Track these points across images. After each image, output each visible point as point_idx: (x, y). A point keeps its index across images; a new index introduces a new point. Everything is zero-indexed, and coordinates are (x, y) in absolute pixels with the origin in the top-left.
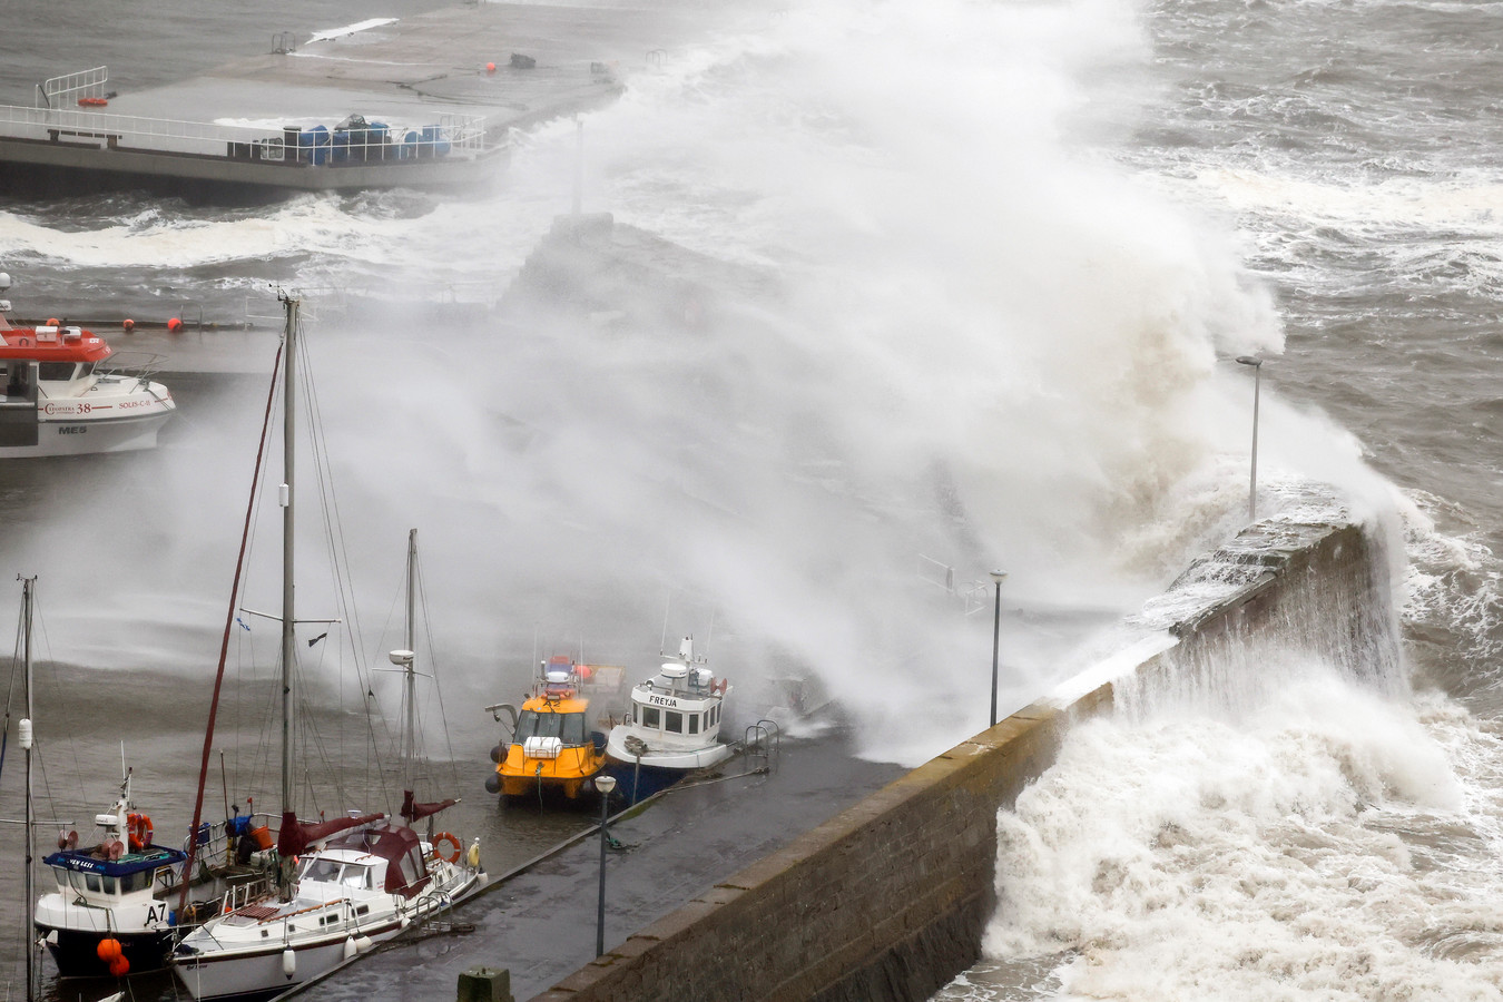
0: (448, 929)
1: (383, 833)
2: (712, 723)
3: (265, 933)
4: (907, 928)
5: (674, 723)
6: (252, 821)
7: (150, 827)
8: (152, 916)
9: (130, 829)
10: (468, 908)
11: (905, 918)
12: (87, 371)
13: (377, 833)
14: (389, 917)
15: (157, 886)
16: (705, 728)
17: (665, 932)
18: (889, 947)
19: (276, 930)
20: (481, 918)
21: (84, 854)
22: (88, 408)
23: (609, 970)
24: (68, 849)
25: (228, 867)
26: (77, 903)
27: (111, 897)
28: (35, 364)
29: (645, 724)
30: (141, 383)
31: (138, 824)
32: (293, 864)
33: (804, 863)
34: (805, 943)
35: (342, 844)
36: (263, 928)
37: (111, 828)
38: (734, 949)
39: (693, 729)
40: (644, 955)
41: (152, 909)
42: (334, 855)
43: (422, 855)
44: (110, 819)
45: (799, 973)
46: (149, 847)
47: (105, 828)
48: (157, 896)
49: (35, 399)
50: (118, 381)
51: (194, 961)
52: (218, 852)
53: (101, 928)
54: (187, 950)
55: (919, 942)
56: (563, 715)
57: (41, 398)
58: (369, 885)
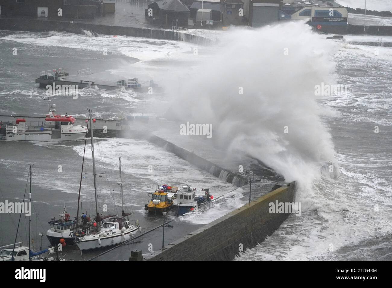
0: (135, 242)
1: (118, 218)
3: (94, 237)
4: (229, 243)
5: (186, 198)
6: (87, 216)
7: (69, 216)
9: (66, 217)
10: (140, 238)
11: (228, 242)
12: (71, 124)
13: (116, 218)
14: (119, 233)
15: (71, 228)
16: (192, 198)
18: (224, 247)
19: (96, 236)
20: (142, 240)
21: (56, 222)
22: (71, 131)
23: (164, 251)
24: (53, 220)
25: (82, 225)
26: (55, 231)
27: (62, 230)
28: (60, 122)
29: (180, 198)
30: (82, 126)
31: (67, 216)
36: (94, 236)
37: (62, 216)
39: (190, 198)
40: (171, 248)
41: (70, 233)
43: (127, 223)
44: (62, 214)
46: (69, 220)
47: (61, 217)
48: (71, 230)
49: (60, 129)
50: (77, 126)
51: (80, 242)
52: (80, 222)
53: (61, 236)
54: (79, 240)
55: (231, 246)
56: (161, 196)
57: (62, 129)
58: (116, 228)
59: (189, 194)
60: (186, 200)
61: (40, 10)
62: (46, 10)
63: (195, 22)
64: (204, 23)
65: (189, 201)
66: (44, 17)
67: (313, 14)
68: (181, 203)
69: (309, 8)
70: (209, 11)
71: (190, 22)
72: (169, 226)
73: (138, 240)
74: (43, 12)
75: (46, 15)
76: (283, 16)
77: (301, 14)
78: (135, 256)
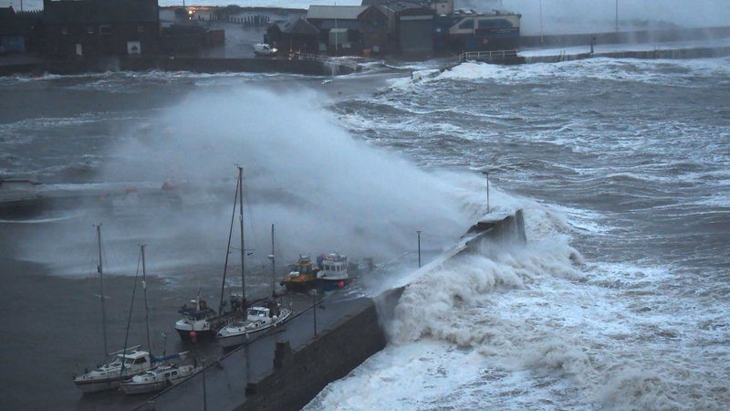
1: (268, 302)
3: (240, 330)
5: (333, 269)
7: (206, 303)
8: (205, 326)
9: (200, 304)
14: (271, 324)
15: (206, 318)
19: (243, 329)
23: (317, 339)
24: (183, 309)
26: (186, 323)
27: (194, 321)
29: (326, 269)
31: (202, 302)
32: (246, 311)
35: (258, 306)
36: (239, 328)
37: (195, 303)
40: (326, 335)
41: (205, 324)
42: (256, 308)
43: (278, 307)
44: (195, 301)
46: (206, 308)
47: (193, 304)
48: (206, 321)
53: (190, 329)
54: (220, 335)
56: (303, 267)
58: (265, 316)
59: (336, 264)
60: (333, 272)
61: (130, 45)
62: (138, 45)
63: (327, 45)
64: (340, 46)
65: (336, 272)
66: (137, 54)
67: (476, 26)
68: (325, 276)
69: (470, 18)
70: (344, 30)
71: (322, 47)
72: (321, 307)
73: (282, 328)
74: (134, 48)
75: (139, 51)
76: (439, 30)
77: (461, 27)
78: (282, 349)
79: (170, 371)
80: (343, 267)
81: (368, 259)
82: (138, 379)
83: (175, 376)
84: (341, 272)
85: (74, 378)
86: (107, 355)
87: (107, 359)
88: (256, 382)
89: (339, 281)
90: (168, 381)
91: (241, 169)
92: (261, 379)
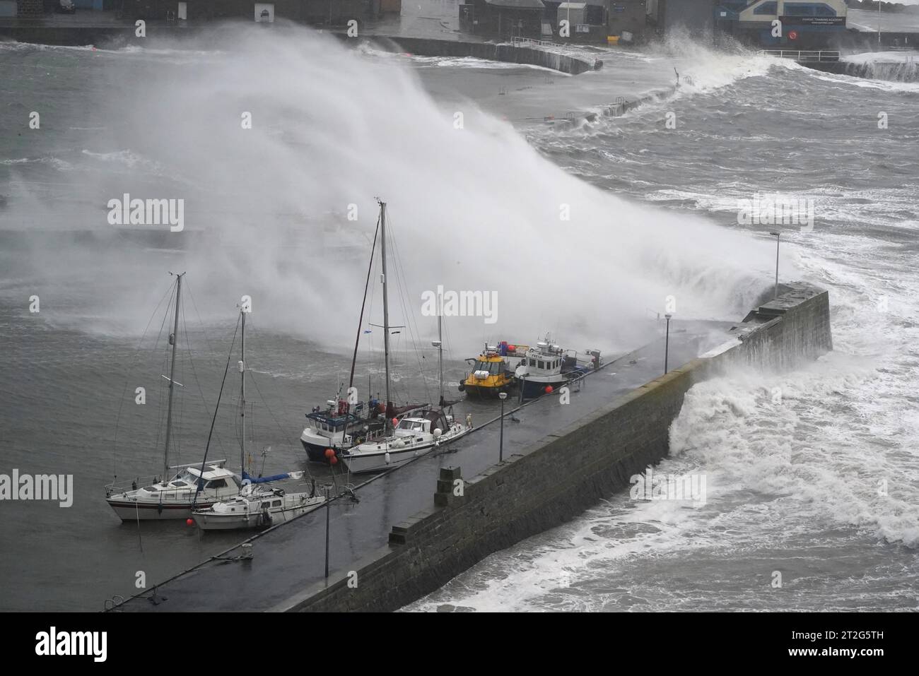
0: (447, 451)
1: (430, 411)
2: (557, 366)
3: (379, 447)
4: (626, 452)
5: (541, 365)
6: (378, 402)
8: (345, 441)
13: (427, 411)
14: (430, 442)
16: (554, 368)
17: (525, 453)
18: (619, 460)
23: (503, 467)
24: (315, 412)
25: (368, 419)
26: (318, 434)
27: (331, 433)
29: (530, 365)
32: (392, 422)
33: (584, 427)
34: (584, 458)
35: (415, 416)
37: (332, 406)
38: (554, 460)
39: (549, 367)
40: (516, 462)
42: (409, 419)
43: (446, 421)
45: (581, 469)
47: (330, 406)
51: (350, 457)
53: (326, 444)
54: (349, 454)
56: (492, 363)
58: (423, 431)
59: (546, 359)
60: (539, 371)
61: (259, 10)
62: (270, 9)
63: (553, 26)
65: (545, 372)
70: (580, 6)
71: (546, 28)
72: (512, 420)
73: (449, 449)
74: (264, 14)
75: (271, 19)
76: (723, 14)
77: (757, 12)
78: (447, 477)
79: (271, 500)
80: (555, 364)
81: (593, 353)
82: (221, 509)
83: (278, 508)
84: (553, 371)
85: (108, 495)
86: (167, 468)
87: (166, 474)
88: (407, 526)
89: (546, 384)
90: (266, 514)
91: (382, 204)
92: (414, 521)
